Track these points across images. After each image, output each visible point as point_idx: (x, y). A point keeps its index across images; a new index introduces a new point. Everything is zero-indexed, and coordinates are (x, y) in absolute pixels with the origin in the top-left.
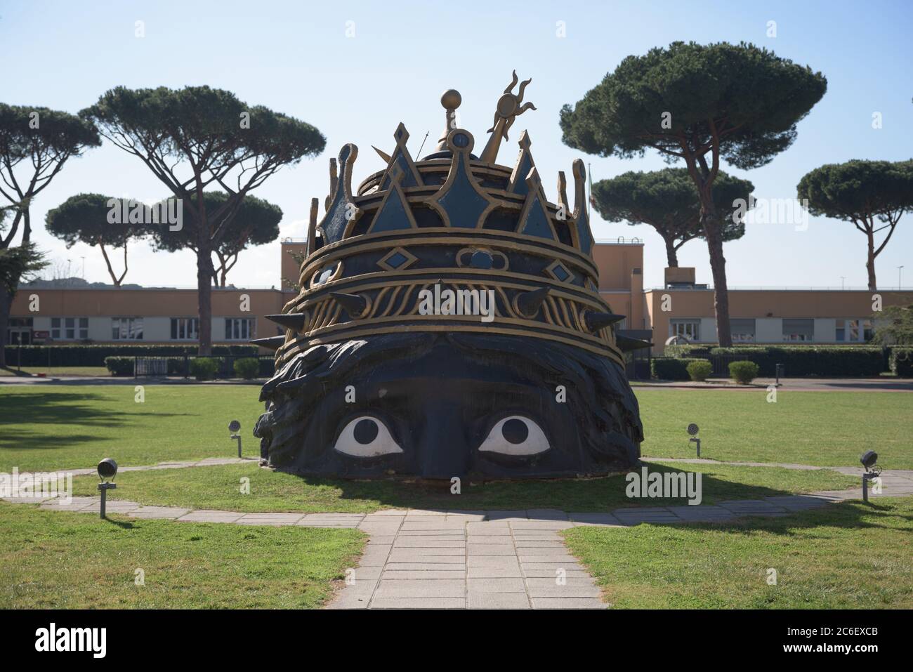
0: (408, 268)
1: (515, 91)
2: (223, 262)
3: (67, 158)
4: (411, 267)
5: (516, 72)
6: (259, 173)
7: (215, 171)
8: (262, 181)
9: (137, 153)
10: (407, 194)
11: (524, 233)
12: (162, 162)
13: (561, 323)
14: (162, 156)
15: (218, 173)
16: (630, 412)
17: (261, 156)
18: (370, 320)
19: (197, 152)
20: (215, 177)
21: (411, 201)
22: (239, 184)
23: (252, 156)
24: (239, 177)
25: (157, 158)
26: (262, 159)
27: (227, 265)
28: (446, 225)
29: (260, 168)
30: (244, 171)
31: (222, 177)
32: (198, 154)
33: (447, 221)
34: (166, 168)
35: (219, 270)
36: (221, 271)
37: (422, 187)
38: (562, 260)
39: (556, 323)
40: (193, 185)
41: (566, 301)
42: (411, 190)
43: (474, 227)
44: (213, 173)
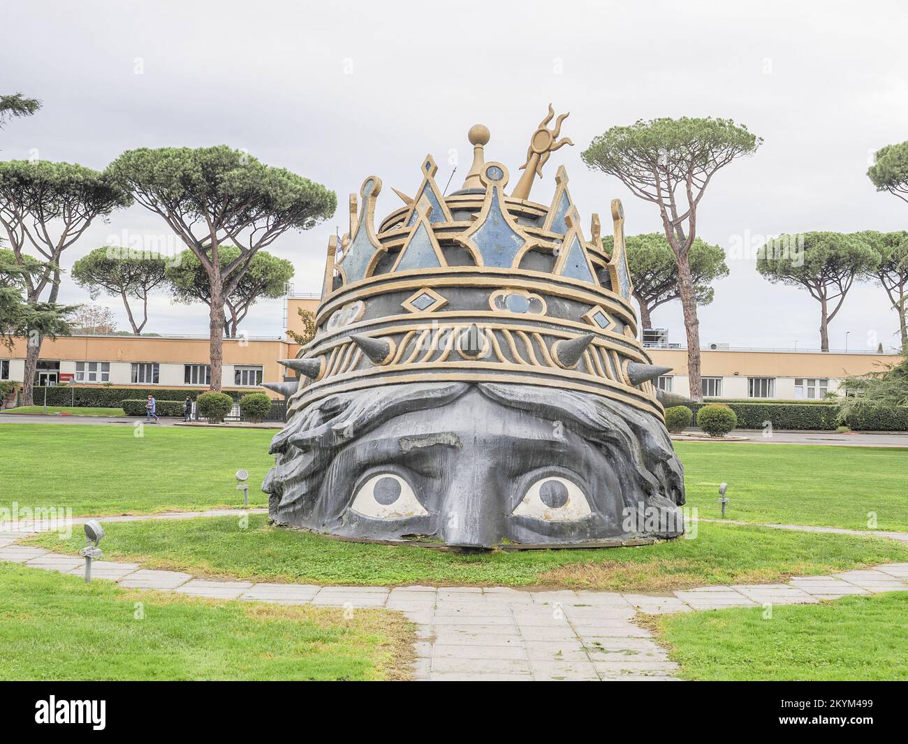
0: (437, 310)
1: (551, 127)
2: (234, 314)
3: (94, 216)
4: (439, 309)
5: (552, 106)
6: (269, 232)
7: (229, 230)
8: (273, 240)
9: (159, 211)
10: (435, 230)
11: (563, 274)
12: (181, 220)
13: (603, 374)
14: (182, 215)
15: (232, 231)
16: (675, 474)
17: (271, 217)
18: (393, 367)
19: (213, 211)
20: (229, 235)
21: (440, 238)
22: (251, 242)
23: (264, 216)
24: (251, 235)
25: (177, 216)
26: (272, 219)
27: (238, 317)
28: (479, 264)
29: (270, 228)
30: (256, 230)
31: (236, 235)
32: (214, 214)
33: (479, 259)
34: (185, 226)
35: (230, 321)
36: (232, 323)
37: (452, 222)
38: (602, 306)
39: (599, 374)
40: (209, 241)
41: (609, 350)
42: (439, 225)
43: (510, 267)
44: (227, 231)
